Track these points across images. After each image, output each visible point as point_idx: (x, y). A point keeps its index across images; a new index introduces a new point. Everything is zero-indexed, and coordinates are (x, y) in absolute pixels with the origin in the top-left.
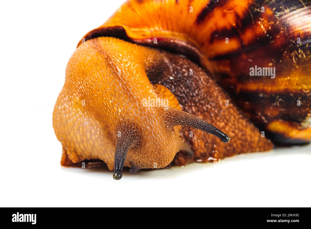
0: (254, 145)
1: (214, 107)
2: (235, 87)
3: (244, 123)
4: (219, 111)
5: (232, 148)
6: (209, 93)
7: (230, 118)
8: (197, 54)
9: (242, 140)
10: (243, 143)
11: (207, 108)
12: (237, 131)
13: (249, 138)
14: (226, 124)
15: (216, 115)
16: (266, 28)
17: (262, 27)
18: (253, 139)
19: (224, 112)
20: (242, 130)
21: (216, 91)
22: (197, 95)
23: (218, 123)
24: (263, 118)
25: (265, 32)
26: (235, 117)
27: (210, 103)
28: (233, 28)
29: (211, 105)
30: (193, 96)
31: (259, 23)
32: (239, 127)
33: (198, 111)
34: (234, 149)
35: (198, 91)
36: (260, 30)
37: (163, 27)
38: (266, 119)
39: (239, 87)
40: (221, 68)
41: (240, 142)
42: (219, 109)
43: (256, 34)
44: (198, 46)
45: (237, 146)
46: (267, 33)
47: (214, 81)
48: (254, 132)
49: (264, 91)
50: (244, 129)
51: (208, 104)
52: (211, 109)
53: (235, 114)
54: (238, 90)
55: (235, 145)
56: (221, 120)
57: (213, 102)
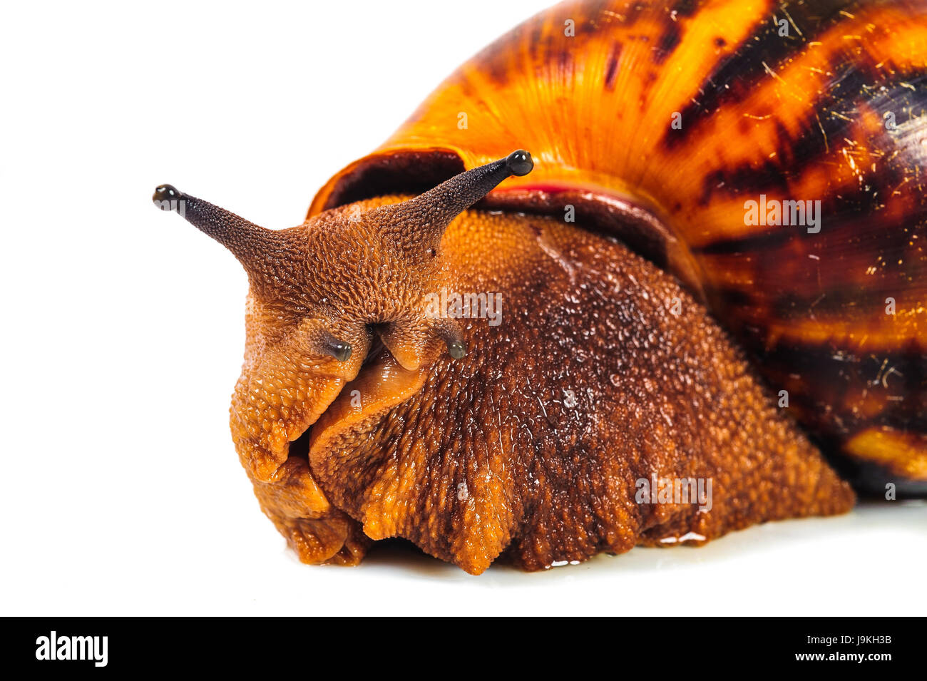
0: (805, 497)
1: (701, 383)
2: (765, 331)
3: (782, 433)
4: (713, 397)
5: (746, 505)
6: (687, 343)
7: (743, 417)
8: (658, 234)
9: (773, 480)
10: (777, 490)
11: (684, 384)
12: (760, 455)
13: (792, 478)
14: (734, 434)
15: (708, 407)
16: (864, 167)
17: (852, 164)
18: (803, 480)
19: (729, 398)
20: (774, 454)
21: (708, 337)
22: (654, 347)
23: (712, 429)
24: (838, 420)
25: (861, 178)
26: (757, 415)
27: (691, 371)
28: (768, 163)
29: (693, 377)
30: (642, 349)
31: (845, 151)
32: (766, 442)
33: (661, 390)
34: (751, 505)
35: (657, 337)
36: (846, 172)
37: (567, 156)
38: (846, 424)
39: (777, 331)
40: (728, 276)
41: (770, 485)
42: (714, 389)
43: (834, 183)
44: (664, 211)
45: (760, 497)
46: (864, 184)
47: (703, 310)
48: (806, 461)
49: (846, 346)
50: (781, 449)
51: (685, 372)
52: (693, 388)
53: (757, 406)
54: (773, 338)
55: (754, 495)
56: (721, 423)
57: (699, 368)
